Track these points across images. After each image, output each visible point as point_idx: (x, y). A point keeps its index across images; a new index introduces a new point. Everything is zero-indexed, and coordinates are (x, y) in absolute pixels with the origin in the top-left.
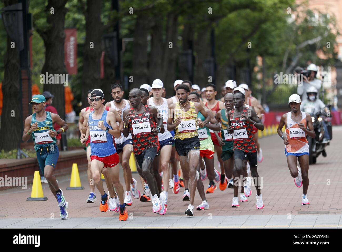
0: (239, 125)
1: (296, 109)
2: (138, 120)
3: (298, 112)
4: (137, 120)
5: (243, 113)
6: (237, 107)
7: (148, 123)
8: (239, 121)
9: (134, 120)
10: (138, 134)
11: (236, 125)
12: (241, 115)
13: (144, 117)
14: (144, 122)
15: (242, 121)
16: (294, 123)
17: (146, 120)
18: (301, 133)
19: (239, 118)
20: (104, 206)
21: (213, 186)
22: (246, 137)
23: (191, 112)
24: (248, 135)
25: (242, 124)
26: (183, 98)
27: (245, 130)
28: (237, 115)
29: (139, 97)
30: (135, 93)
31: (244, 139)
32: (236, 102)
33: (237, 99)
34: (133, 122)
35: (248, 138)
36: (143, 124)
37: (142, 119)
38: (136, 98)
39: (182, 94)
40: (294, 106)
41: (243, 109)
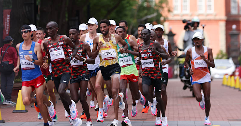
0: (147, 56)
1: (199, 43)
2: (54, 48)
3: (200, 47)
4: (52, 49)
5: (150, 46)
6: (145, 40)
7: (62, 51)
8: (147, 53)
9: (50, 49)
10: (54, 60)
11: (144, 56)
12: (149, 48)
13: (58, 45)
14: (58, 49)
15: (150, 53)
16: (198, 56)
17: (60, 48)
18: (204, 63)
19: (147, 50)
21: (148, 107)
22: (153, 65)
23: (112, 42)
24: (155, 65)
25: (149, 55)
26: (105, 30)
27: (152, 60)
28: (145, 47)
29: (54, 29)
30: (51, 25)
31: (151, 68)
32: (144, 37)
33: (145, 34)
34: (50, 51)
35: (154, 67)
36: (57, 52)
37: (57, 47)
38: (52, 30)
39: (104, 27)
40: (197, 42)
41: (150, 42)
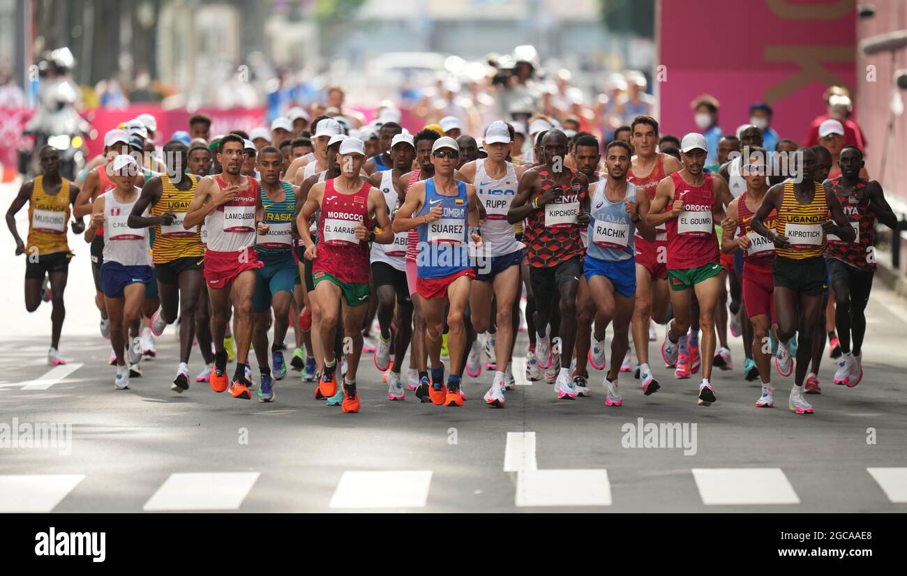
8: (845, 204)
10: (555, 226)
17: (574, 199)
20: (438, 394)
28: (843, 192)
35: (858, 242)
37: (568, 196)
